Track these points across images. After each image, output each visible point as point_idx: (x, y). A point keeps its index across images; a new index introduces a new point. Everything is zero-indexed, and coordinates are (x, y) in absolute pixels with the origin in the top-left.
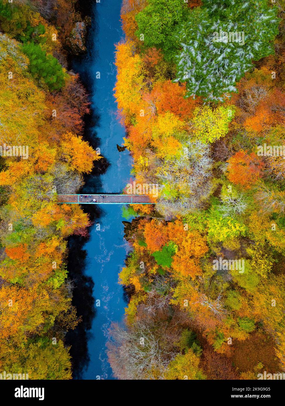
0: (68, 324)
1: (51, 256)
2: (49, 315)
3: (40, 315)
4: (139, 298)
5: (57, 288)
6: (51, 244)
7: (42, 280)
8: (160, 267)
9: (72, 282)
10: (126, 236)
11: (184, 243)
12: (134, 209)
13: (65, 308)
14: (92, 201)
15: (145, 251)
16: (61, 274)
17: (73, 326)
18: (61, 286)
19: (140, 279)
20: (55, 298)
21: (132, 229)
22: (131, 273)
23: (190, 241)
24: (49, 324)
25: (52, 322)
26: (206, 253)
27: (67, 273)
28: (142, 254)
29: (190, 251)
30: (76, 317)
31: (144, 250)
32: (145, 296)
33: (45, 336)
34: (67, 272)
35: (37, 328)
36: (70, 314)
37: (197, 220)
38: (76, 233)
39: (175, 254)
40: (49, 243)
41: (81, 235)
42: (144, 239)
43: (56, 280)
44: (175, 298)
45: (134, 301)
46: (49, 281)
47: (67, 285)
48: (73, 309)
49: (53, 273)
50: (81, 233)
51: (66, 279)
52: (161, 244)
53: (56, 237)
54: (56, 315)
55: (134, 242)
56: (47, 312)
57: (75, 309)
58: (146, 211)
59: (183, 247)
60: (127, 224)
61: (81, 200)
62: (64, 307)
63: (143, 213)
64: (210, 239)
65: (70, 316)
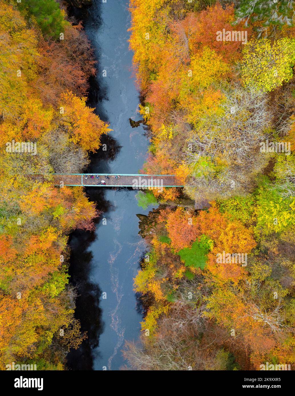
0: (69, 342)
1: (47, 255)
2: (45, 331)
3: (32, 331)
4: (160, 309)
5: (55, 297)
6: (47, 238)
7: (35, 286)
8: (188, 270)
9: (75, 289)
10: (142, 232)
11: (222, 237)
12: (154, 195)
13: (66, 321)
14: (100, 183)
15: (167, 250)
16: (60, 279)
17: (76, 345)
18: (60, 294)
19: (162, 285)
20: (52, 309)
21: (149, 223)
22: (149, 278)
23: (231, 233)
24: (45, 342)
25: (49, 340)
26: (253, 249)
27: (68, 278)
28: (163, 253)
29: (232, 247)
30: (80, 333)
31: (166, 248)
32: (167, 307)
33: (41, 357)
34: (67, 276)
35: (29, 348)
36: (72, 329)
37: (239, 206)
38: (80, 227)
39: (210, 251)
40: (44, 236)
41: (85, 229)
42: (167, 233)
43: (53, 286)
44: (209, 310)
45: (152, 314)
46: (44, 288)
47: (69, 293)
48: (76, 323)
49: (49, 277)
50: (86, 226)
51: (66, 285)
52: (190, 238)
53: (53, 230)
54: (54, 330)
55: (152, 238)
56: (42, 327)
57: (78, 323)
58: (170, 197)
59: (221, 242)
60: (142, 218)
61: (85, 182)
62: (64, 321)
63: (165, 201)
64: (258, 231)
65: (72, 332)
